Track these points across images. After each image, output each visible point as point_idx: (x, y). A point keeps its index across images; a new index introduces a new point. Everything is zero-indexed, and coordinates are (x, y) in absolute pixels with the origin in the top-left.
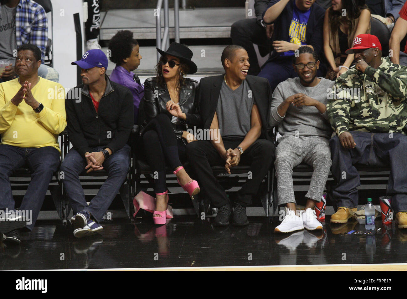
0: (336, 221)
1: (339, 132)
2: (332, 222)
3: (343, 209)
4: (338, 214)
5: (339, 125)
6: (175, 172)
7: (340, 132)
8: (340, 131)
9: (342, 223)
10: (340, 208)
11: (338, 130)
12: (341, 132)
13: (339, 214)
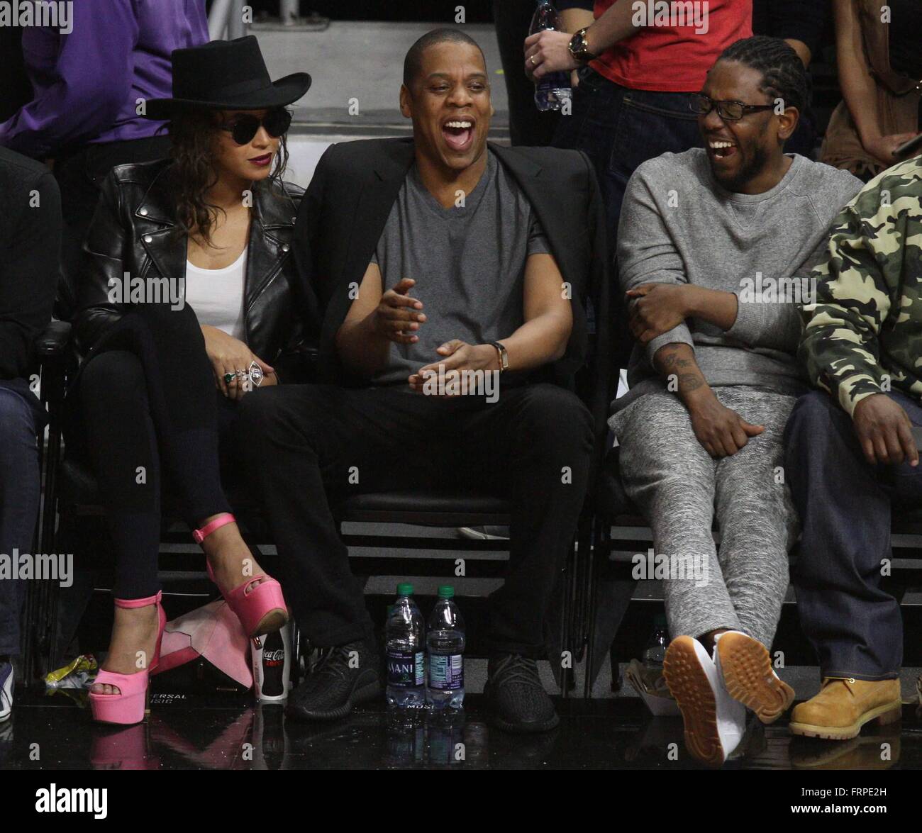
0: (811, 729)
1: (849, 397)
2: (796, 733)
3: (840, 684)
4: (819, 704)
5: (847, 374)
6: (200, 534)
7: (852, 399)
8: (853, 393)
9: (832, 737)
10: (831, 681)
11: (844, 391)
12: (858, 397)
13: (826, 702)
